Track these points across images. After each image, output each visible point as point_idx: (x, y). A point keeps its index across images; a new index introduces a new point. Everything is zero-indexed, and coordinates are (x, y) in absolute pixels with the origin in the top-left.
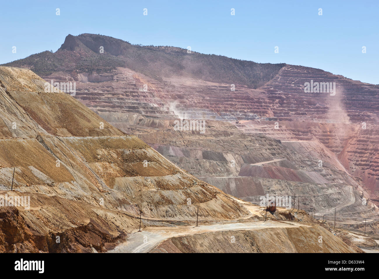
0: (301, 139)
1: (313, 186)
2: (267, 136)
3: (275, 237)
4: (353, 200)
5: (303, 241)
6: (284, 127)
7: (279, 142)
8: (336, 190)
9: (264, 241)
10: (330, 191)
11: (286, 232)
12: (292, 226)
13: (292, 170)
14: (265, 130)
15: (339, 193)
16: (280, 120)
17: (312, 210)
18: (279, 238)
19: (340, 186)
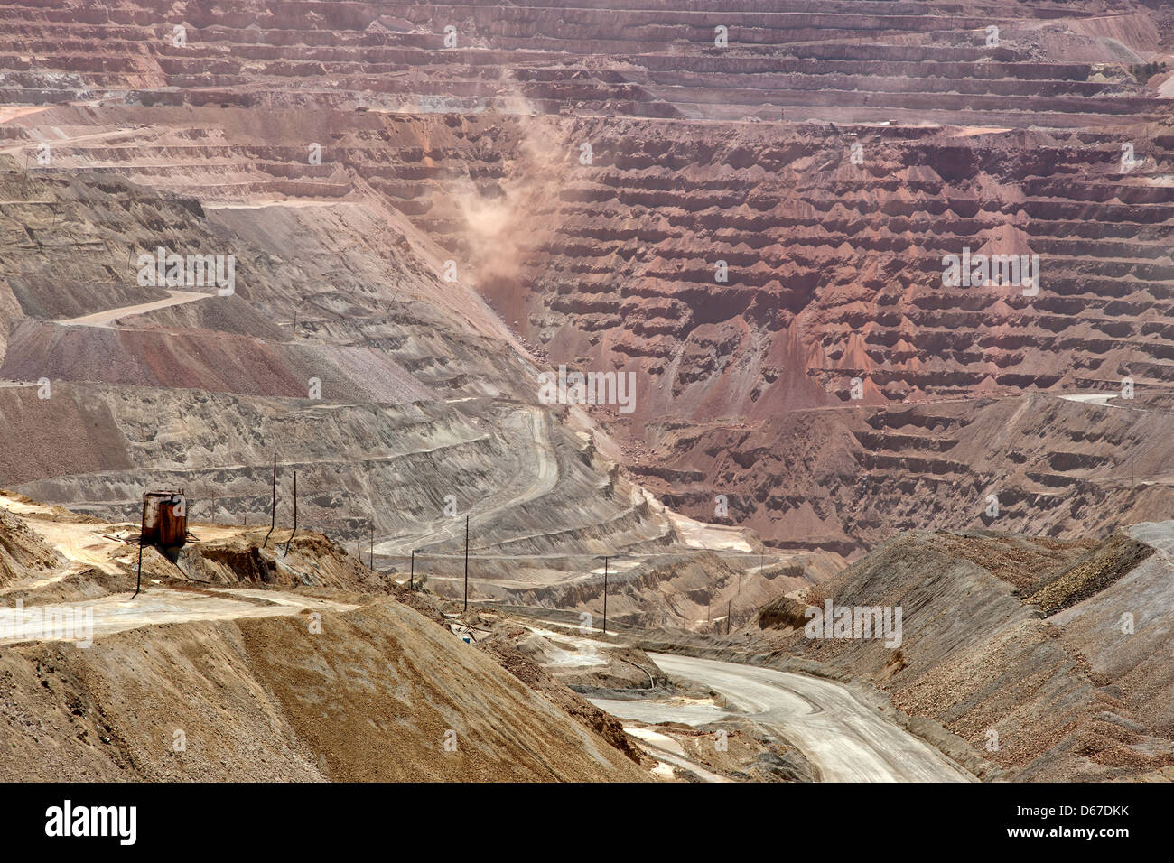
0: (300, 193)
1: (361, 416)
2: (135, 179)
3: (187, 666)
4: (546, 473)
5: (321, 680)
6: (214, 137)
7: (195, 207)
8: (469, 429)
9: (132, 688)
10: (442, 437)
11: (238, 641)
12: (266, 612)
13: (259, 342)
14: (122, 155)
15: (485, 445)
16: (199, 101)
17: (361, 528)
18: (205, 669)
19: (486, 412)
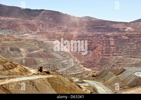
0: (52, 41)
1: (57, 60)
2: (37, 40)
4: (73, 64)
5: (54, 82)
6: (44, 36)
7: (43, 42)
8: (67, 61)
9: (38, 84)
10: (64, 61)
11: (47, 79)
12: (49, 77)
13: (48, 53)
14: (36, 38)
15: (68, 62)
16: (43, 33)
17: (57, 69)
18: (44, 82)
19: (68, 59)
